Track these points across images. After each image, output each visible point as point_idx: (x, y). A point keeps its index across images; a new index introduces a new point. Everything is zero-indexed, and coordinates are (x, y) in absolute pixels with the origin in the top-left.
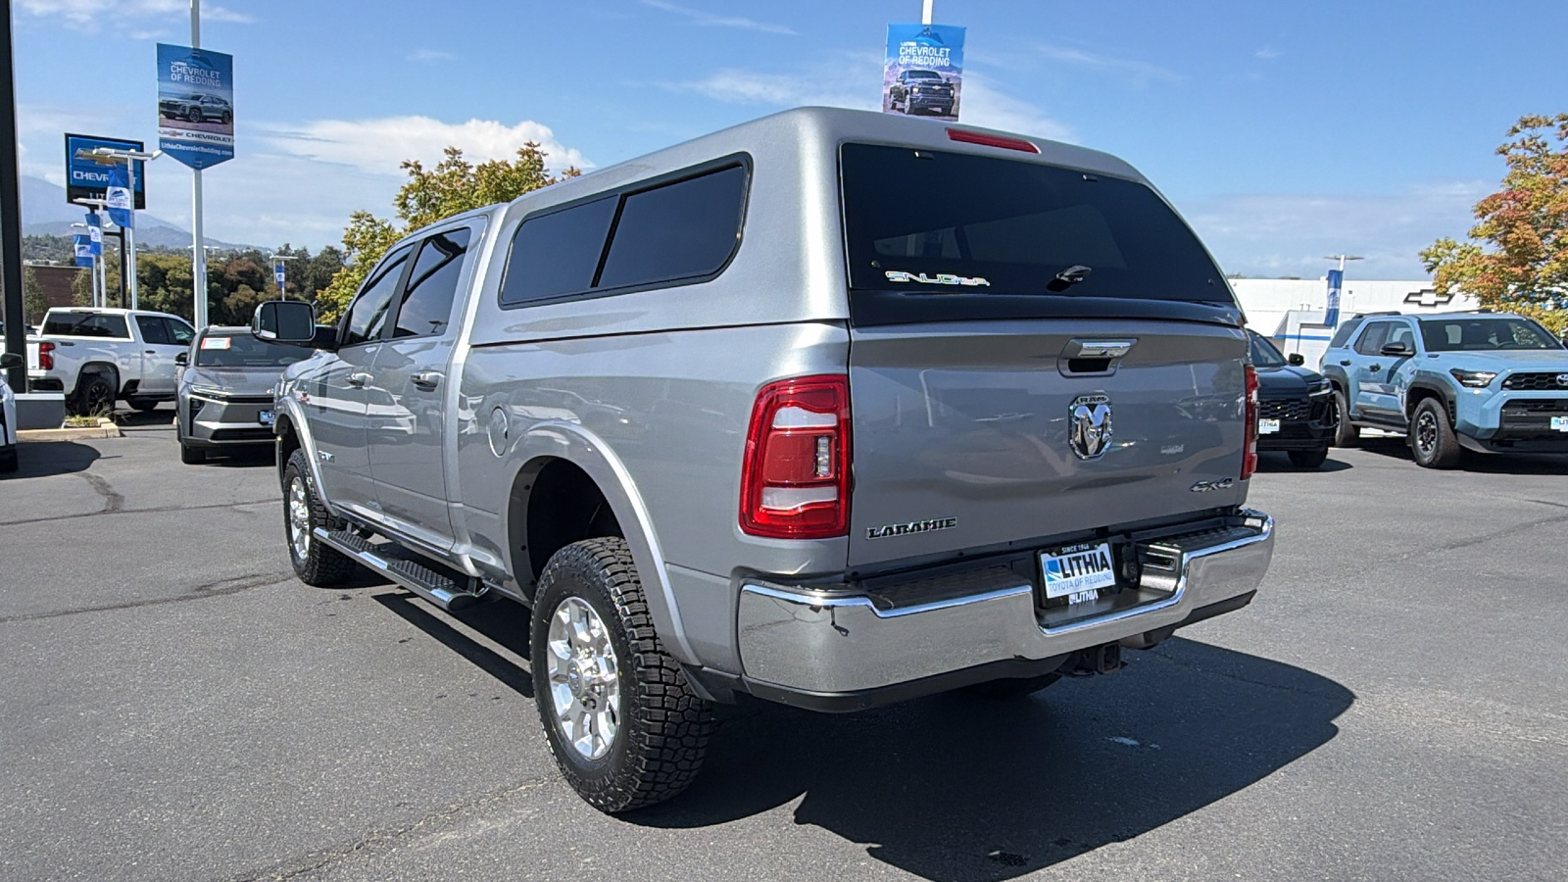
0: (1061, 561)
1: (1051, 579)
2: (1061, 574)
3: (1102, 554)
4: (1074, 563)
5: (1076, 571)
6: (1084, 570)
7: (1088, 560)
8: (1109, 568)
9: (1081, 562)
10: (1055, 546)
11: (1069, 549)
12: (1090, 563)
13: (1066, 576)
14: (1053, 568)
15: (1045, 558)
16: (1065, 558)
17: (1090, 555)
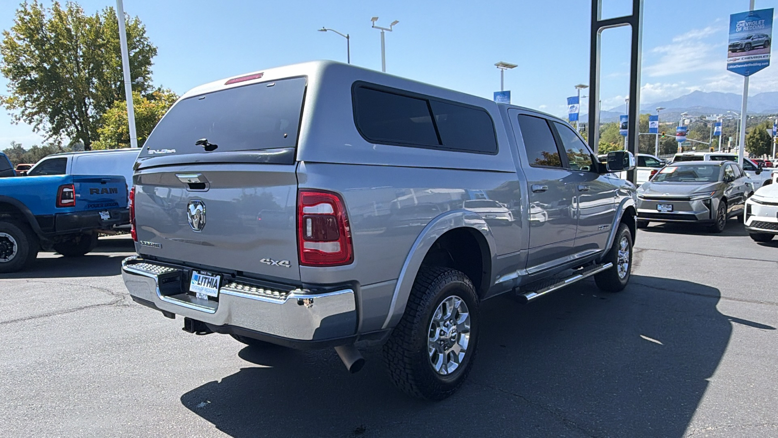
0: (200, 276)
1: (193, 283)
2: (197, 282)
3: (217, 280)
4: (204, 280)
5: (203, 283)
6: (206, 284)
7: (210, 281)
8: (216, 288)
9: (207, 280)
10: (199, 269)
11: (203, 273)
12: (210, 283)
13: (199, 284)
14: (196, 278)
15: (195, 273)
16: (202, 276)
17: (212, 279)
